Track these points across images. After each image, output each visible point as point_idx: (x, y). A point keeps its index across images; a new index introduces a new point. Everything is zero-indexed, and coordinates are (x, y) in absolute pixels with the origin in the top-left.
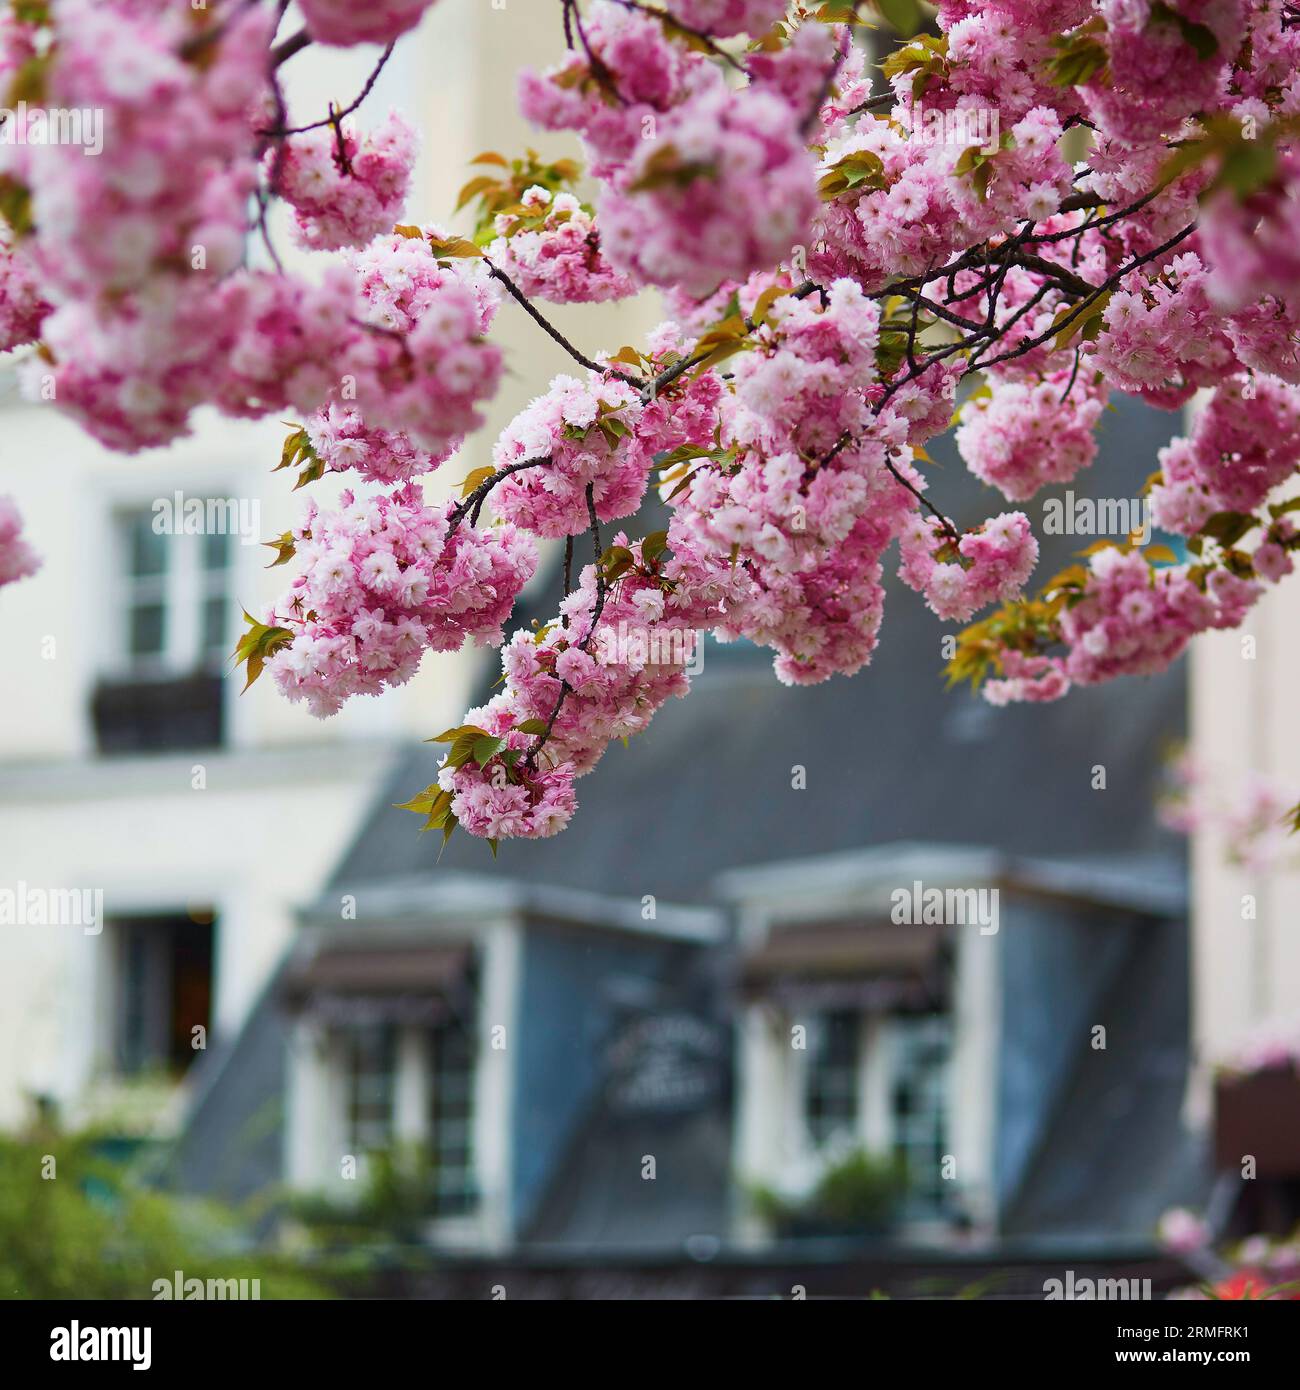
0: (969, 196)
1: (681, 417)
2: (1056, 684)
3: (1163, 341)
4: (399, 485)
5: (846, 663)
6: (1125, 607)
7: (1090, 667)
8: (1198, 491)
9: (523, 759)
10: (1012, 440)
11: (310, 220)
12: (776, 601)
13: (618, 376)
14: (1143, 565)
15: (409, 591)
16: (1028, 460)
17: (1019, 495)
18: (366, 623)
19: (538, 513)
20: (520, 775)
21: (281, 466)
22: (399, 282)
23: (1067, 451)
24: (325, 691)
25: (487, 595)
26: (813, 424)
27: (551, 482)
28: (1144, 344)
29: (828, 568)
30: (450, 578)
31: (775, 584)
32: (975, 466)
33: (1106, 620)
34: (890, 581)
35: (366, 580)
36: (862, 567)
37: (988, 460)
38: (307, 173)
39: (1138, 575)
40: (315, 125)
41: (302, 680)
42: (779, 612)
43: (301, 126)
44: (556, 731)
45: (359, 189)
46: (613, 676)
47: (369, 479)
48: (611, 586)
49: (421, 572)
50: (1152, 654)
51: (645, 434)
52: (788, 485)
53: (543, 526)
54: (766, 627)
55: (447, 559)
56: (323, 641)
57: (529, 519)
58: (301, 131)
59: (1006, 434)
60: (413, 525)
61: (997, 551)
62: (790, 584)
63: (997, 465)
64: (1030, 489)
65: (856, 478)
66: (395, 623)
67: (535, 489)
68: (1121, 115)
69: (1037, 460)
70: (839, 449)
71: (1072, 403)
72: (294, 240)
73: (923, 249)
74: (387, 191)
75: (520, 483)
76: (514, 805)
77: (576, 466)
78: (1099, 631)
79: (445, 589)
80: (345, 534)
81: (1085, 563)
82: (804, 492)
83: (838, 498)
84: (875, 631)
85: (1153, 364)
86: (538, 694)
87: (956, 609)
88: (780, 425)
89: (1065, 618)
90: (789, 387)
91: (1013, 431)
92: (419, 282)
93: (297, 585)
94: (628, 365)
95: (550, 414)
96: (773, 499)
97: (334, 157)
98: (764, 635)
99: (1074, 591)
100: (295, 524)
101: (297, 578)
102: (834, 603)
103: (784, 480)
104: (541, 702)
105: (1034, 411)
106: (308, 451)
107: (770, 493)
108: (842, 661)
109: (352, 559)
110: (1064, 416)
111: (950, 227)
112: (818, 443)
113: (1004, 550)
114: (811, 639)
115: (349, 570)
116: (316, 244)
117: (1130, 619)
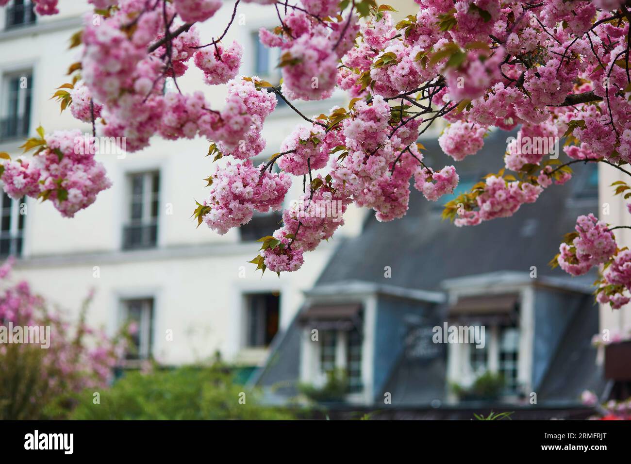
0: (420, 68)
1: (340, 136)
2: (477, 220)
3: (491, 111)
4: (245, 160)
5: (398, 214)
6: (497, 195)
7: (486, 215)
8: (520, 157)
9: (287, 246)
10: (455, 141)
11: (209, 75)
12: (373, 195)
13: (318, 123)
14: (503, 181)
15: (247, 194)
16: (460, 147)
17: (459, 158)
18: (233, 205)
19: (293, 168)
20: (286, 252)
21: (209, 155)
22: (244, 95)
23: (474, 145)
24: (222, 226)
25: (274, 194)
26: (369, 141)
27: (296, 158)
28: (484, 112)
29: (391, 184)
30: (261, 189)
31: (373, 190)
32: (444, 150)
33: (491, 199)
34: (412, 188)
35: (233, 191)
36: (402, 184)
37: (448, 148)
38: (206, 60)
39: (501, 185)
40: (208, 45)
41: (214, 223)
42: (374, 198)
43: (203, 45)
44: (298, 237)
45: (223, 65)
46: (315, 220)
47: (236, 158)
48: (316, 191)
49: (251, 188)
50: (506, 210)
51: (328, 142)
52: (359, 161)
53: (295, 172)
54: (370, 203)
55: (260, 183)
56: (220, 210)
57: (291, 170)
58: (204, 47)
59: (453, 139)
60: (248, 173)
61: (444, 178)
62: (377, 189)
63: (451, 149)
64: (462, 157)
65: (382, 158)
66: (243, 204)
67: (292, 160)
68: (461, 40)
69: (464, 148)
70: (378, 149)
71: (476, 129)
72: (204, 81)
73: (409, 84)
74: (232, 65)
75: (288, 158)
76: (283, 261)
77: (304, 153)
78: (488, 203)
79: (259, 193)
80: (226, 176)
81: (484, 181)
82: (365, 163)
83: (376, 165)
84: (408, 204)
85: (488, 118)
86: (292, 226)
87: (432, 197)
88: (358, 141)
89: (478, 199)
90: (359, 130)
91: (455, 138)
92: (250, 95)
93: (212, 193)
94: (323, 120)
95: (295, 136)
96: (355, 166)
97: (215, 54)
98: (370, 206)
99: (481, 190)
100: (212, 173)
101: (212, 190)
102: (394, 195)
103: (358, 160)
104: (293, 228)
105: (462, 132)
106: (216, 150)
107: (354, 164)
108: (396, 214)
109: (228, 184)
110: (472, 133)
111: (417, 76)
112: (370, 147)
113: (447, 178)
114: (386, 207)
115: (228, 188)
116: (211, 83)
117: (498, 199)
